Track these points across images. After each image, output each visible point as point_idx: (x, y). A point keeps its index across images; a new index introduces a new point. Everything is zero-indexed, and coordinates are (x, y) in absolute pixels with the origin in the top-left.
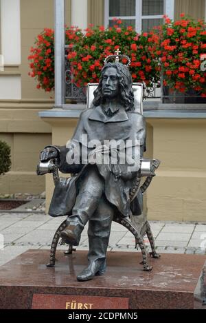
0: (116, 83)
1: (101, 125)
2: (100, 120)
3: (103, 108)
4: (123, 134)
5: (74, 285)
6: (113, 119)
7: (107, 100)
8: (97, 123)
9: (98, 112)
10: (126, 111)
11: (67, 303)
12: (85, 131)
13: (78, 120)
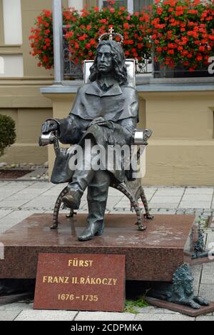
0: (110, 59)
1: (97, 98)
2: (96, 94)
3: (99, 83)
4: (117, 107)
6: (108, 93)
7: (102, 75)
8: (93, 97)
10: (120, 85)
11: (70, 261)
12: (83, 105)
13: (75, 95)
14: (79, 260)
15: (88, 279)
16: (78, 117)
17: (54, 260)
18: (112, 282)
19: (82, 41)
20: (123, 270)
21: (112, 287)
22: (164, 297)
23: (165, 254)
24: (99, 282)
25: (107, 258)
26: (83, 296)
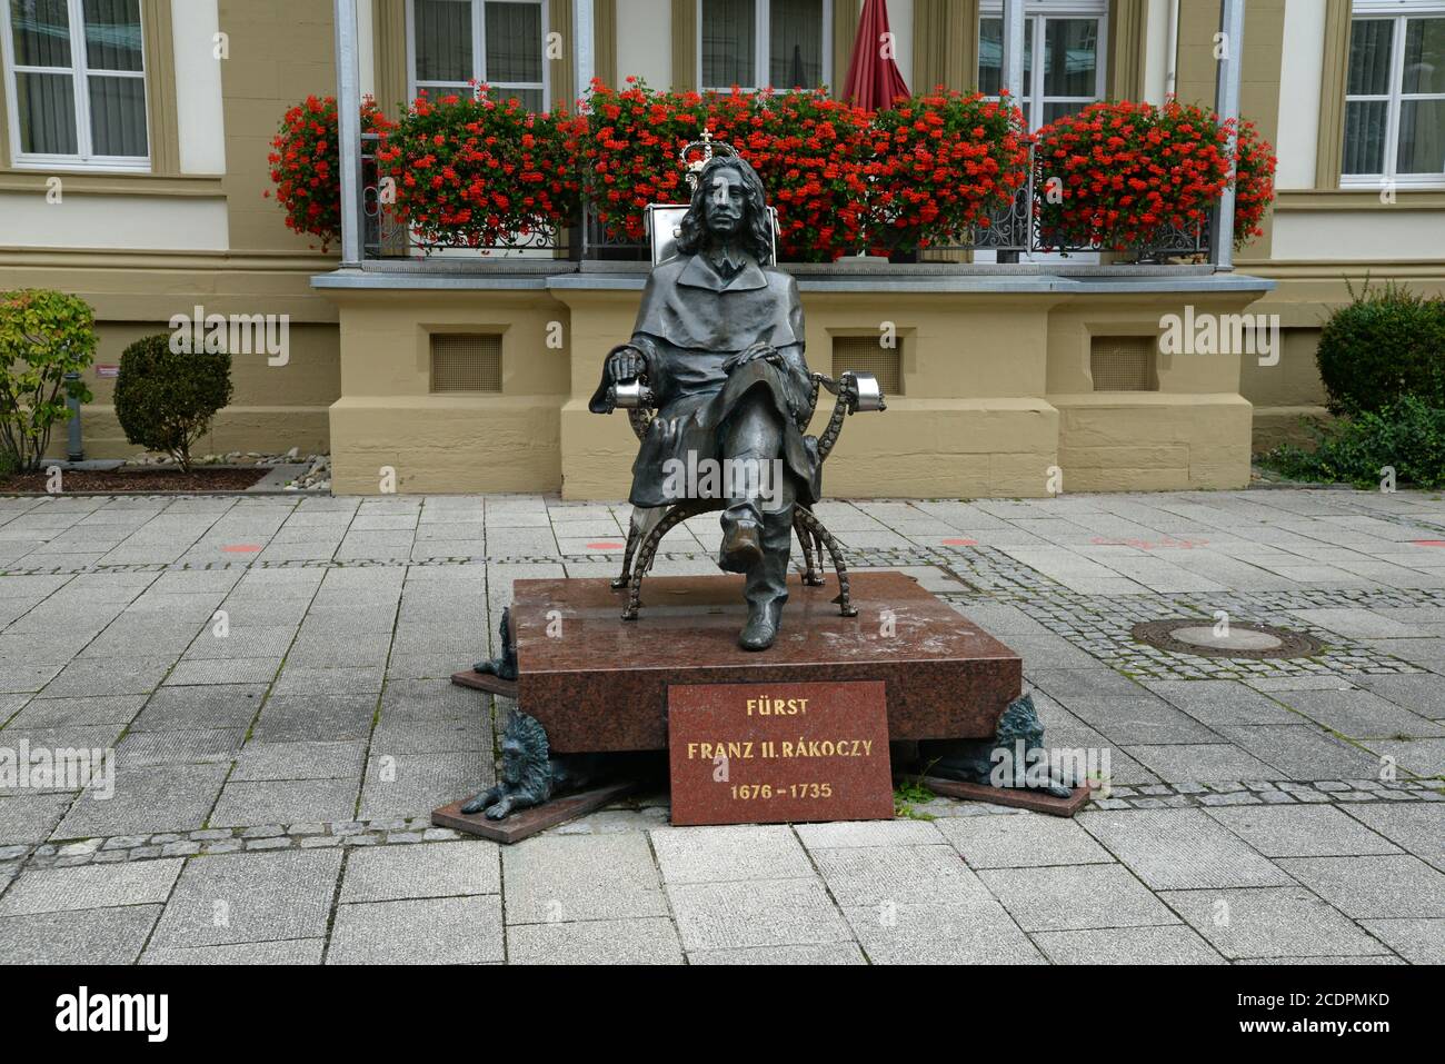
0: (740, 202)
1: (710, 297)
2: (707, 287)
3: (709, 261)
4: (759, 319)
5: (742, 662)
6: (736, 284)
7: (716, 241)
8: (700, 292)
9: (696, 268)
10: (760, 266)
11: (749, 702)
12: (672, 313)
13: (640, 295)
14: (772, 699)
15: (801, 745)
16: (662, 342)
17: (711, 701)
18: (861, 748)
19: (422, 170)
20: (885, 719)
21: (863, 761)
22: (965, 775)
23: (979, 674)
24: (828, 748)
25: (841, 692)
26: (794, 788)
